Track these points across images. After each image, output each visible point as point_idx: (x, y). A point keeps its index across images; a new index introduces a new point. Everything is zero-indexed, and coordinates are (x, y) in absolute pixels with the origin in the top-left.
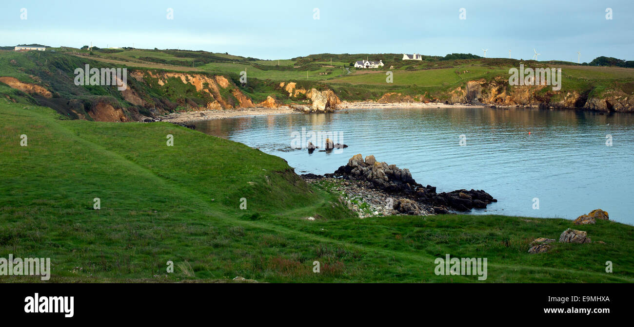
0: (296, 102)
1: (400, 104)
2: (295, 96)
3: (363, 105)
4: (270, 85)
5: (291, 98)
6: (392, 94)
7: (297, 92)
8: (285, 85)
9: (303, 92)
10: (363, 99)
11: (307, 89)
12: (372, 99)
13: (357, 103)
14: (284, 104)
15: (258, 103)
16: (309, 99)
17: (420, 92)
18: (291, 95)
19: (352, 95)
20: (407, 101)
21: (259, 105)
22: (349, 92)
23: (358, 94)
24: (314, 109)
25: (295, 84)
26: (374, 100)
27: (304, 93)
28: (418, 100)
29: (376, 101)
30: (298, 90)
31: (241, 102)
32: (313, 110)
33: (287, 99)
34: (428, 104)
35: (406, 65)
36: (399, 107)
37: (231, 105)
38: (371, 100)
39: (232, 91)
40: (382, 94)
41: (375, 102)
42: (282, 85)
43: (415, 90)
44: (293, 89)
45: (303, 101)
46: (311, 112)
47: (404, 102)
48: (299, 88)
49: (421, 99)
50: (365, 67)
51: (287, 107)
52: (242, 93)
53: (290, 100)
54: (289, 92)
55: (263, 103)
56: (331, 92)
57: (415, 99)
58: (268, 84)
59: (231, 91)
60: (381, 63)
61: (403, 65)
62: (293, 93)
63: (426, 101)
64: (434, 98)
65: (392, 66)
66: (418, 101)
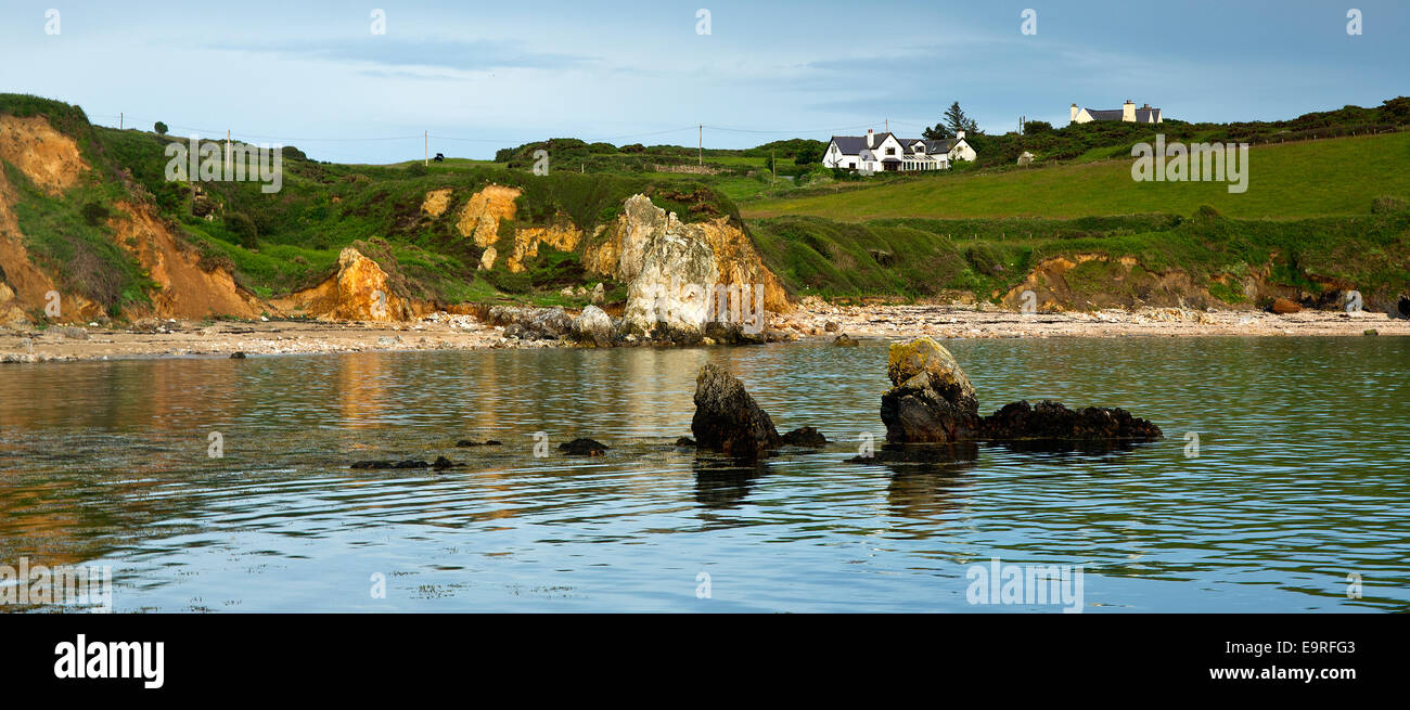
0: (523, 298)
1: (1138, 317)
2: (516, 268)
3: (922, 318)
4: (364, 212)
5: (490, 277)
6: (1085, 259)
7: (527, 241)
8: (456, 204)
9: (564, 239)
10: (918, 290)
11: (584, 224)
12: (969, 287)
13: (887, 310)
14: (444, 306)
15: (277, 295)
16: (599, 277)
17: (1238, 252)
18: (488, 259)
19: (850, 264)
20: (1170, 298)
21: (286, 307)
22: (835, 248)
23: (886, 261)
24: (639, 320)
25: (515, 194)
26: (981, 294)
27: (569, 246)
28: (1232, 298)
29: (997, 302)
30: (534, 232)
31: (167, 284)
32: (631, 328)
33: (468, 278)
34: (1299, 316)
35: (1105, 145)
36: (1133, 329)
37: (92, 296)
38: (967, 296)
39: (105, 213)
40: (1025, 263)
41: (987, 305)
42: (436, 203)
43: (1213, 238)
44: (502, 222)
45: (568, 291)
46: (617, 341)
47: (1156, 304)
48: (540, 220)
49: (1250, 289)
50: (878, 167)
51: (466, 321)
52: (171, 228)
53: (484, 284)
54: (480, 240)
55: (310, 295)
56: (737, 232)
57: (1217, 292)
58: (354, 204)
59: (95, 214)
60: (963, 144)
61: (1090, 146)
62: (505, 246)
63: (1284, 301)
64: (1326, 286)
65: (1027, 154)
66: (1233, 300)
